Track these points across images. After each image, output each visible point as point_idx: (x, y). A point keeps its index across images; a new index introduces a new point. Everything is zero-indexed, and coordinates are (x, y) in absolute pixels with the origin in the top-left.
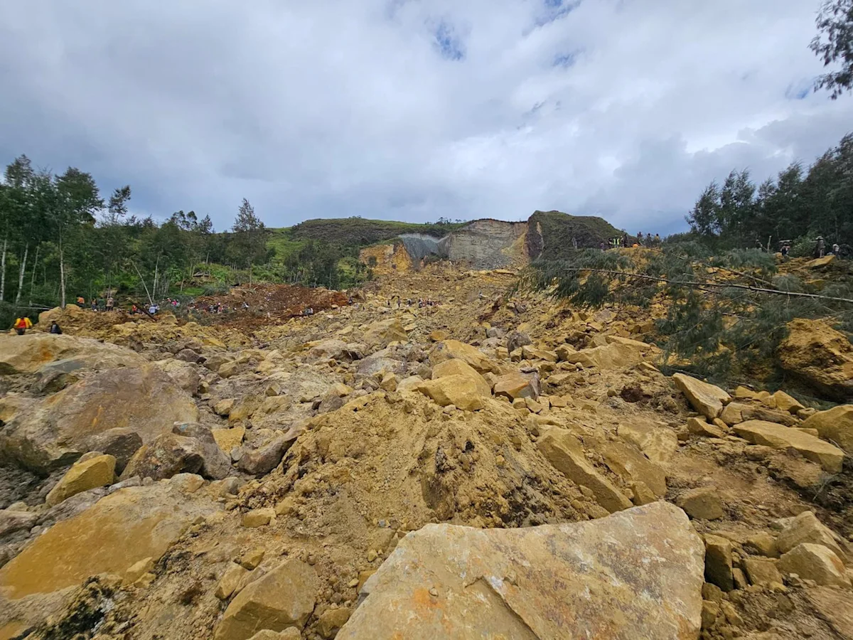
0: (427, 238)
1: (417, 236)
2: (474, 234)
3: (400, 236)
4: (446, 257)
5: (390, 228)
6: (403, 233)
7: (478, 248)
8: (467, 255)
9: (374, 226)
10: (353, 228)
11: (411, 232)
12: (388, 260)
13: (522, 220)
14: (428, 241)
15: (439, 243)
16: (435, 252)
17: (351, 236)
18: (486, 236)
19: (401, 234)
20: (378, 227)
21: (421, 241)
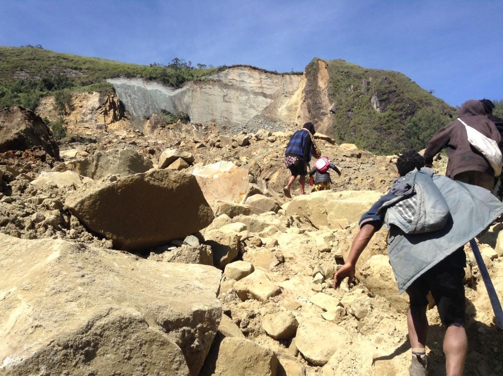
0: (154, 87)
1: (137, 83)
2: (226, 86)
3: (110, 81)
4: (186, 119)
5: (92, 66)
6: (116, 76)
7: (235, 108)
8: (217, 116)
9: (64, 63)
10: (27, 63)
11: (129, 76)
12: (89, 116)
13: (295, 71)
14: (156, 91)
15: (175, 96)
16: (168, 110)
17: (23, 75)
18: (243, 90)
19: (112, 78)
20: (71, 64)
21: (145, 93)
